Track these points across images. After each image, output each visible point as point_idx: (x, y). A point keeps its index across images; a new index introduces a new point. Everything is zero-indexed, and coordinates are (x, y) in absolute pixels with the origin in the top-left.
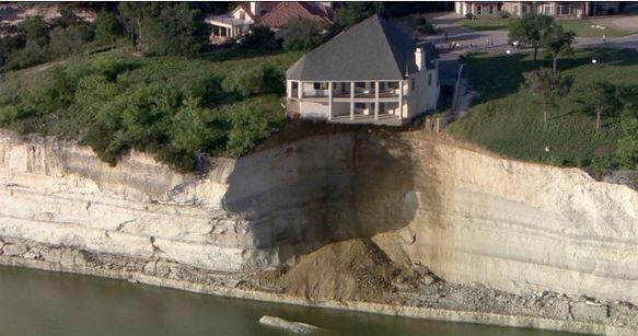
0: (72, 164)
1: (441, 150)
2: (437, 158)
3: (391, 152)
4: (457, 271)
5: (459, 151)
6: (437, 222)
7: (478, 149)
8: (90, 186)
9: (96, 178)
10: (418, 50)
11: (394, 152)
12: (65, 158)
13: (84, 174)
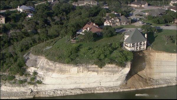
0: (90, 70)
1: (152, 54)
2: (151, 55)
3: (140, 55)
4: (156, 77)
5: (157, 53)
6: (150, 68)
7: (163, 52)
8: (95, 73)
9: (97, 72)
10: (146, 34)
11: (141, 55)
12: (88, 68)
13: (94, 71)
